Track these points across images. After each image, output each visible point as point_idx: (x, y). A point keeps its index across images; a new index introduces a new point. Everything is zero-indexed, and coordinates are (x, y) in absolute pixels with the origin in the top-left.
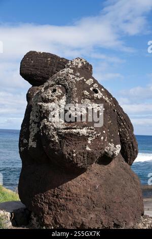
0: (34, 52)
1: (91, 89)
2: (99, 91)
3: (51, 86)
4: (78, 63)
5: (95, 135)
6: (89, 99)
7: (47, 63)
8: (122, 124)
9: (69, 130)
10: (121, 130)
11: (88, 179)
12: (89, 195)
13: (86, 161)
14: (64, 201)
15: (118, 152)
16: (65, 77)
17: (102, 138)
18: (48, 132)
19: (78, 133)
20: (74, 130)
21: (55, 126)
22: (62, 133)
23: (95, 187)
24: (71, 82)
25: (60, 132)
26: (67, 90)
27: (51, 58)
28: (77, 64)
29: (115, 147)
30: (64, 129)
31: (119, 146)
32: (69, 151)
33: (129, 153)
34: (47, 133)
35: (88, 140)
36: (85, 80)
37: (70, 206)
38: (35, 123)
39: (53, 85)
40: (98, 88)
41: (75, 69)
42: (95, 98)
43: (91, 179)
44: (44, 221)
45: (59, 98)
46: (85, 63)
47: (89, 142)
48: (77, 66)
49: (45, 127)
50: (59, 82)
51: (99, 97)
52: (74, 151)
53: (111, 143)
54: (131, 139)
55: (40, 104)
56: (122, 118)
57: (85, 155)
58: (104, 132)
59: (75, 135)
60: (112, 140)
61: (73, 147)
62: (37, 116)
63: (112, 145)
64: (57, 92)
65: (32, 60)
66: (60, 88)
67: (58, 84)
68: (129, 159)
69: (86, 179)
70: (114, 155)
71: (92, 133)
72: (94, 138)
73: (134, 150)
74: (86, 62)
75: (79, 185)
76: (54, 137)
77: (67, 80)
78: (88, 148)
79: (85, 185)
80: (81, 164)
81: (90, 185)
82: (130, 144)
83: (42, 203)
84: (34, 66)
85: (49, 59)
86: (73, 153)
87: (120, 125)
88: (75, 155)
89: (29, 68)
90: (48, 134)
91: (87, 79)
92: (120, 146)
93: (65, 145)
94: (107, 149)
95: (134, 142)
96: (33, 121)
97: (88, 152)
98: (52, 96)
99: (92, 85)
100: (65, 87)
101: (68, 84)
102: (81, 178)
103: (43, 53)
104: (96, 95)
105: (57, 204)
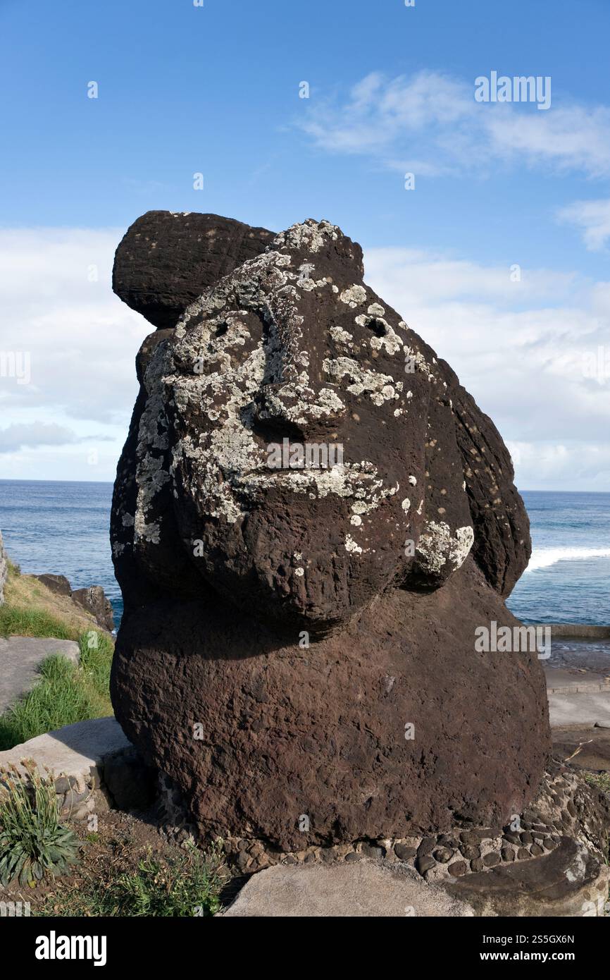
0: (162, 215)
1: (360, 320)
2: (388, 327)
3: (209, 317)
4: (310, 236)
5: (378, 491)
6: (353, 356)
7: (202, 247)
8: (474, 451)
9: (274, 477)
10: (469, 474)
11: (355, 655)
12: (362, 716)
13: (345, 592)
14: (267, 738)
15: (463, 552)
16: (260, 280)
17: (406, 504)
18: (198, 486)
19: (313, 487)
20: (296, 477)
21: (223, 462)
22: (249, 487)
23: (382, 683)
24: (284, 296)
25: (242, 485)
26: (267, 325)
27: (219, 228)
28: (306, 240)
29: (454, 535)
30: (257, 472)
31: (466, 533)
32: (276, 556)
33: (500, 554)
34: (193, 490)
35: (350, 512)
36: (336, 289)
37: (290, 757)
38: (156, 453)
39: (216, 312)
40: (384, 317)
41: (300, 255)
42: (375, 355)
43: (365, 655)
44: (196, 807)
45: (239, 354)
46: (335, 236)
47: (357, 521)
48: (305, 247)
49: (188, 466)
50: (238, 298)
51: (390, 350)
52: (298, 556)
53: (438, 522)
54: (506, 503)
55: (169, 380)
56: (473, 430)
57: (343, 574)
58: (413, 480)
59: (299, 495)
60: (441, 510)
61: (294, 540)
62: (161, 429)
63: (443, 530)
64: (230, 333)
65: (152, 240)
66: (241, 319)
67: (236, 305)
68: (500, 576)
69: (346, 659)
70: (449, 564)
71: (368, 483)
72: (374, 505)
73: (516, 542)
74: (338, 231)
75: (323, 679)
76: (218, 503)
77: (267, 291)
78: (351, 546)
79: (345, 678)
80: (327, 606)
81: (364, 679)
82: (503, 521)
83: (190, 744)
84: (159, 258)
85: (211, 233)
86: (293, 566)
87: (466, 455)
88: (300, 572)
89: (142, 265)
90: (199, 492)
91: (343, 287)
92: (469, 530)
93: (261, 535)
94: (425, 546)
95: (517, 515)
96: (149, 447)
97: (353, 558)
98: (210, 348)
99: (362, 308)
100: (261, 315)
101: (273, 304)
102: (330, 655)
103: (192, 215)
104: (376, 342)
105: (243, 750)
